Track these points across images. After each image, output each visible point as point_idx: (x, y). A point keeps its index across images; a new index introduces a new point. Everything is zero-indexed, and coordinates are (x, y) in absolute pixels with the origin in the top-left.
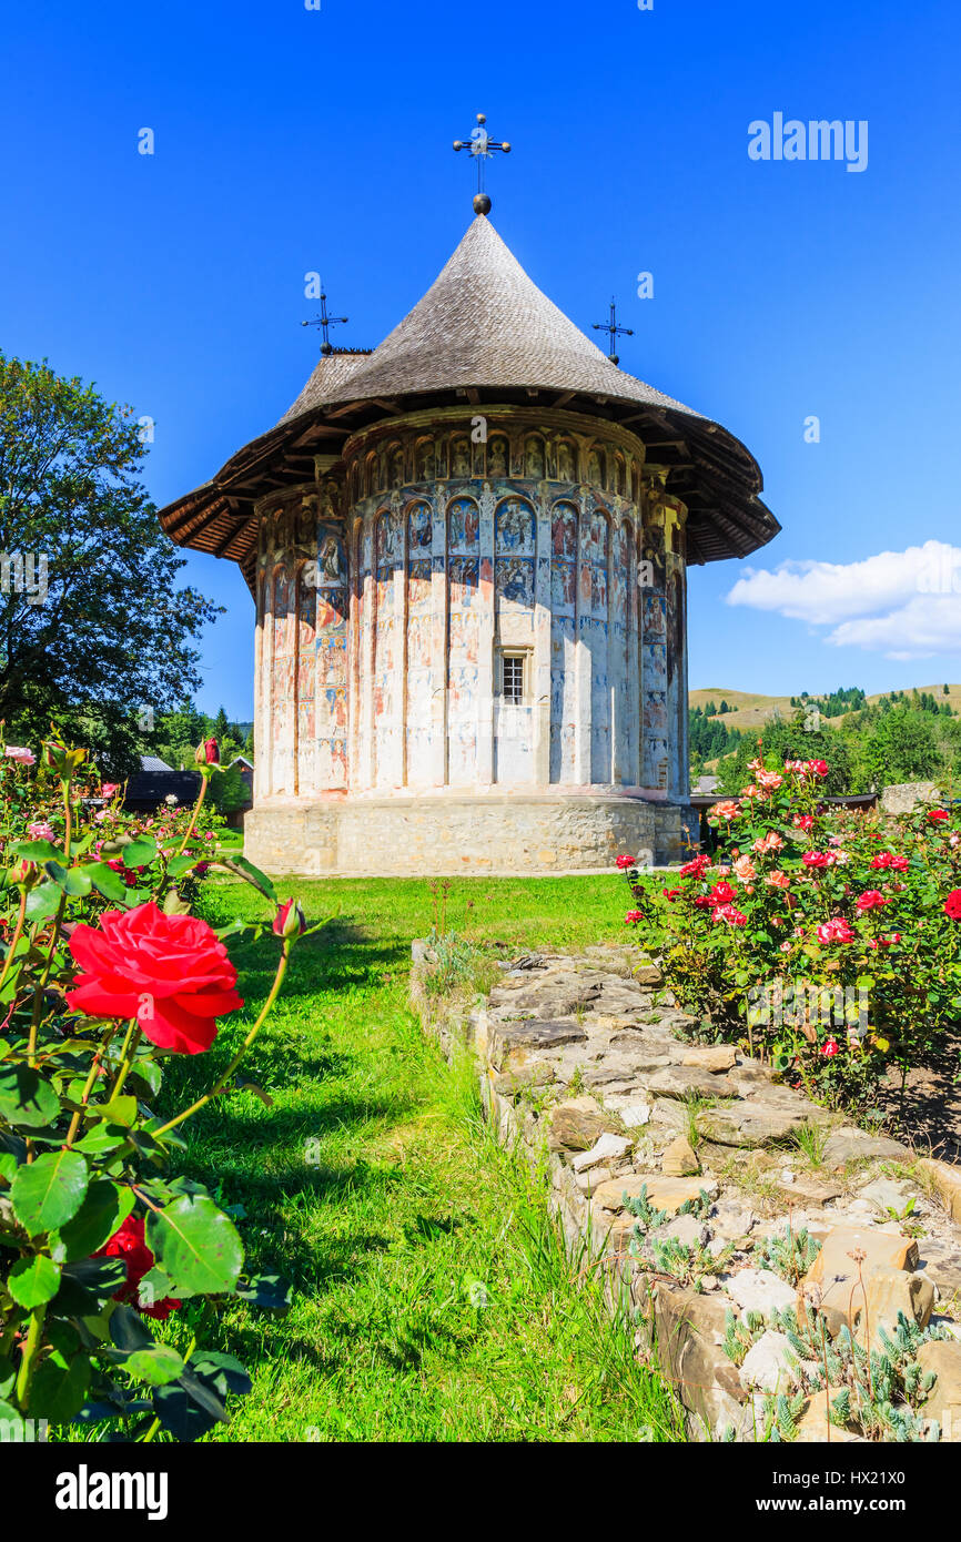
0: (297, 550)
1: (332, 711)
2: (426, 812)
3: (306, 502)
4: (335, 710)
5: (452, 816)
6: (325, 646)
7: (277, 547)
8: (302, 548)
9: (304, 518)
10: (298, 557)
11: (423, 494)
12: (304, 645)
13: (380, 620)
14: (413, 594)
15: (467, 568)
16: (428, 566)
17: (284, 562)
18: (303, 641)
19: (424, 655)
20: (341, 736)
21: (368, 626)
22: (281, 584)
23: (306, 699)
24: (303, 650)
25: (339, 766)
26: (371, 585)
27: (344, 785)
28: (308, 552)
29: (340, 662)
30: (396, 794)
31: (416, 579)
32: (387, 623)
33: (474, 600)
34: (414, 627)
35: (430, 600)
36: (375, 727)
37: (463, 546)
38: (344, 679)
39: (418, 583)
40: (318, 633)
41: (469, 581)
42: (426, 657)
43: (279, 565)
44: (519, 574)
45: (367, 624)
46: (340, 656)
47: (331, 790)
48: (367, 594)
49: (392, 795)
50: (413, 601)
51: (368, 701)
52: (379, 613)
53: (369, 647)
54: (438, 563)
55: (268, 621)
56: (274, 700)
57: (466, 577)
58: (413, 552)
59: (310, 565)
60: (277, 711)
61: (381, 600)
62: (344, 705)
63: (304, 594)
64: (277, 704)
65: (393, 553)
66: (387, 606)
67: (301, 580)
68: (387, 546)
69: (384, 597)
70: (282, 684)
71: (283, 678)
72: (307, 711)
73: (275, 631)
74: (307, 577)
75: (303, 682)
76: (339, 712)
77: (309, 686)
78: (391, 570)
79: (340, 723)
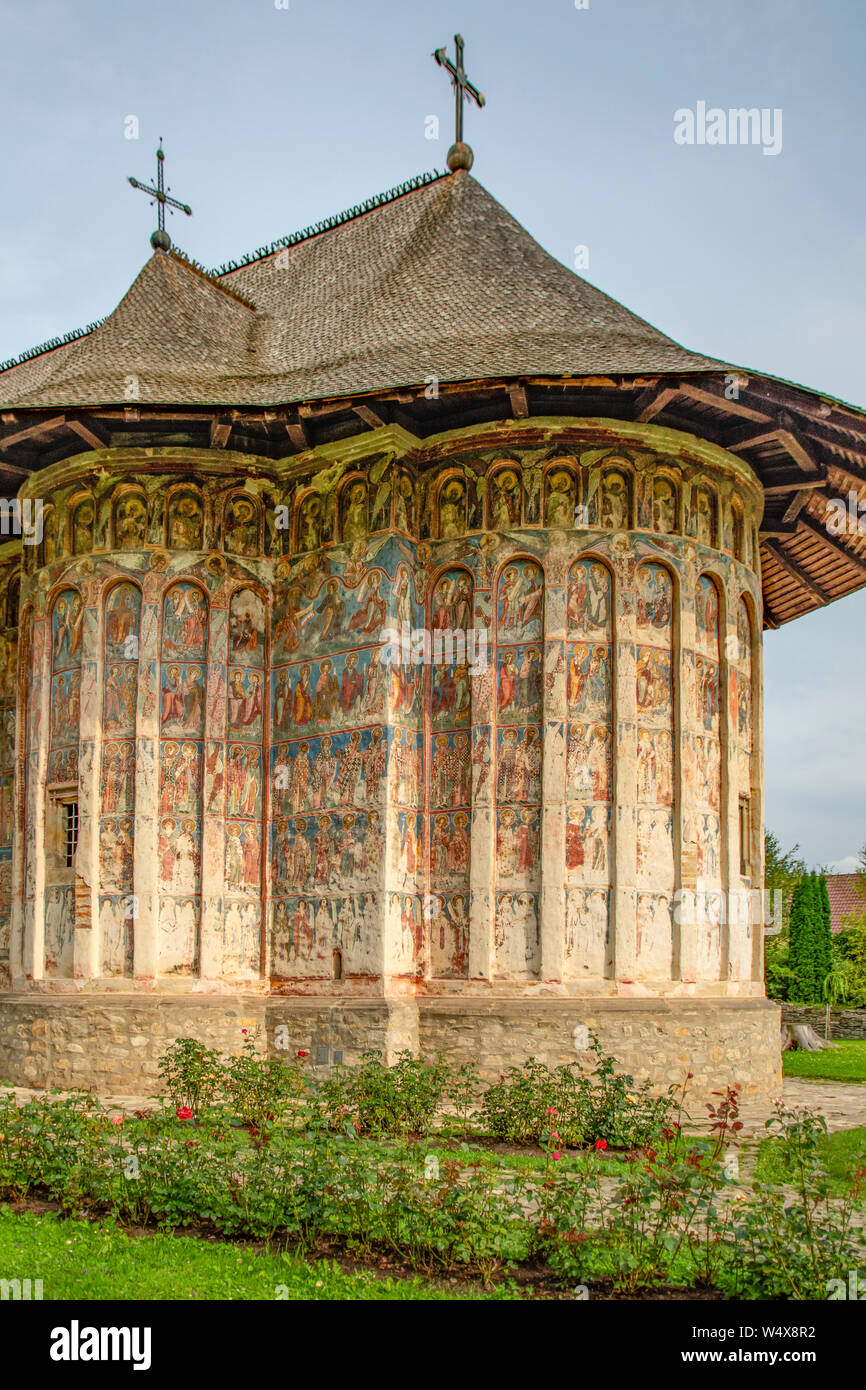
0: (231, 562)
1: (402, 849)
2: (690, 1020)
3: (252, 487)
4: (406, 848)
5: (722, 1026)
6: (398, 740)
9: (237, 514)
10: (233, 574)
11: (667, 553)
12: (237, 726)
13: (574, 722)
14: (642, 694)
15: (708, 675)
16: (664, 659)
17: (200, 576)
18: (234, 718)
19: (660, 788)
20: (410, 890)
21: (557, 728)
22: (179, 613)
23: (241, 817)
24: (235, 733)
25: (408, 937)
26: (564, 663)
27: (412, 968)
28: (253, 572)
29: (410, 769)
30: (624, 991)
31: (646, 673)
32: (591, 728)
33: (715, 722)
34: (645, 744)
35: (669, 709)
36: (565, 887)
37: (704, 643)
38: (416, 798)
39: (650, 680)
40: (391, 718)
41: (709, 694)
42: (664, 792)
43: (183, 576)
44: (744, 698)
45: (553, 724)
46: (411, 759)
47: (401, 977)
48: (551, 677)
49: (616, 992)
50: (641, 704)
51: (558, 844)
52: (570, 710)
53: (560, 761)
54: (688, 659)
55: (150, 669)
56: (162, 810)
57: (707, 687)
58: (641, 633)
59: (248, 594)
60: (169, 830)
61: (575, 690)
62: (414, 839)
63: (238, 641)
64: (166, 816)
65: (602, 625)
66: (588, 703)
67: (231, 615)
68: (590, 612)
69: (581, 687)
70: (180, 784)
71: (184, 772)
72: (242, 837)
73: (165, 691)
74: (240, 611)
75: (235, 787)
76: (409, 851)
77: (246, 796)
78: (600, 649)
79: (410, 869)
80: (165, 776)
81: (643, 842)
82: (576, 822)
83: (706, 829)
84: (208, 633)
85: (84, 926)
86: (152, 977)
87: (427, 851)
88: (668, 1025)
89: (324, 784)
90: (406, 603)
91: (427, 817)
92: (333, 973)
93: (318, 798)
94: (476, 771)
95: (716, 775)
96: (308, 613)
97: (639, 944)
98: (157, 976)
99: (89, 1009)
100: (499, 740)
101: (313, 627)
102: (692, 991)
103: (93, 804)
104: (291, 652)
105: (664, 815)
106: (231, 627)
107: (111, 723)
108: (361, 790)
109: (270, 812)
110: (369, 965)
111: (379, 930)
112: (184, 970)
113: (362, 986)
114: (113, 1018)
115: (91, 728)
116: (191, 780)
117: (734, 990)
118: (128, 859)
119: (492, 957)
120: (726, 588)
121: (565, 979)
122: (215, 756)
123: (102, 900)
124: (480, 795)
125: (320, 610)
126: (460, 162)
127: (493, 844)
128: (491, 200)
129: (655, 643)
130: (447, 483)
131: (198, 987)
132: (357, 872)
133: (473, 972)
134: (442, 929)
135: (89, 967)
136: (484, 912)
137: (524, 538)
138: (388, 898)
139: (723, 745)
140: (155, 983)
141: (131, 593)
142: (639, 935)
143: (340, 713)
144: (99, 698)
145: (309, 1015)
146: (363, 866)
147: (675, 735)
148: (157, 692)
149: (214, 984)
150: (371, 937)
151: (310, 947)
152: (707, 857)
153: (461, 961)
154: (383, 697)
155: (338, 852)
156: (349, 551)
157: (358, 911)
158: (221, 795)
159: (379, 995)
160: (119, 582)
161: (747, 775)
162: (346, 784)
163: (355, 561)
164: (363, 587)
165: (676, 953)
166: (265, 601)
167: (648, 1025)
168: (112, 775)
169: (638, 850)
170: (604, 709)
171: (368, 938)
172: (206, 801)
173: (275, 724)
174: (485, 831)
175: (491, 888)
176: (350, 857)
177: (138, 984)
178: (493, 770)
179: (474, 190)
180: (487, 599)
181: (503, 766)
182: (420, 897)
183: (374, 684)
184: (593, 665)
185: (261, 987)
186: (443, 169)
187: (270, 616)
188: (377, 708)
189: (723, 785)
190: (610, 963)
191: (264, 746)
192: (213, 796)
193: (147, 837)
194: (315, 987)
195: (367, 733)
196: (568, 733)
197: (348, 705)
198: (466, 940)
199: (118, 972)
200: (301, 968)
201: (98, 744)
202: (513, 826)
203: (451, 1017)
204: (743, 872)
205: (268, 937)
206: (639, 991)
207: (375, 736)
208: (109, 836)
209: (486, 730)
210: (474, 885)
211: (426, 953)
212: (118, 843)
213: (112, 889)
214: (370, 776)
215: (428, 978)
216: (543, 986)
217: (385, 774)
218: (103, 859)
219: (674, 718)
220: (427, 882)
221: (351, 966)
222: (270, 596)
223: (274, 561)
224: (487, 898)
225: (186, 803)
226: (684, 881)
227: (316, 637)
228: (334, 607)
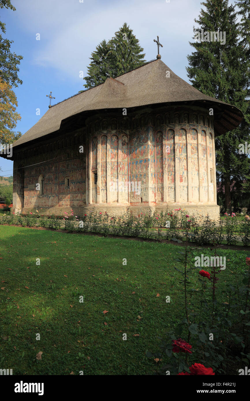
0: (122, 131)
2: (202, 209)
6: (151, 161)
7: (112, 129)
8: (124, 131)
10: (122, 133)
11: (195, 127)
12: (123, 159)
13: (181, 157)
14: (192, 152)
15: (204, 148)
16: (196, 145)
17: (117, 134)
18: (123, 158)
19: (196, 168)
20: (153, 187)
21: (178, 158)
22: (113, 140)
23: (125, 175)
24: (123, 160)
25: (153, 195)
26: (178, 147)
27: (154, 200)
28: (126, 132)
29: (153, 166)
30: (190, 204)
31: (193, 148)
32: (183, 158)
33: (205, 156)
34: (193, 160)
35: (197, 154)
36: (180, 186)
37: (203, 142)
38: (154, 171)
39: (193, 149)
40: (149, 157)
41: (204, 151)
42: (196, 169)
43: (114, 134)
44: (211, 151)
45: (177, 158)
46: (153, 164)
47: (152, 202)
48: (176, 149)
49: (189, 204)
50: (192, 153)
51: (178, 178)
52: (180, 155)
53: (178, 164)
54: (200, 145)
55: (109, 150)
56: (111, 174)
57: (204, 150)
58: (191, 141)
59: (125, 136)
60: (112, 177)
61: (180, 151)
62: (154, 178)
63: (123, 144)
64: (112, 175)
65: (185, 140)
66: (183, 154)
67: (122, 140)
68: (183, 138)
69: (182, 151)
70: (114, 169)
71: (115, 167)
72: (125, 178)
73: (111, 153)
74: (123, 139)
75: (123, 170)
76: (153, 180)
77: (125, 171)
78: (185, 144)
79: (153, 183)
80: (112, 168)
81: (193, 178)
82: (181, 174)
83: (204, 175)
84: (118, 143)
85: (99, 194)
86: (110, 203)
87: (156, 180)
88: (198, 210)
89: (138, 169)
90: (151, 137)
91: (156, 174)
92: (141, 201)
93: (137, 171)
94: (164, 166)
95: (206, 165)
96: (135, 139)
97: (193, 195)
98: (111, 203)
99: (100, 209)
100: (168, 160)
101: (136, 141)
102: (202, 204)
103: (100, 173)
104: (132, 146)
105: (197, 172)
106: (122, 142)
107: (102, 159)
108: (145, 170)
109: (129, 174)
110: (146, 200)
111: (148, 194)
112: (116, 202)
113: (146, 204)
114: (104, 210)
115: (99, 160)
116: (116, 169)
117: (210, 203)
118: (106, 183)
119: (168, 198)
120: (206, 132)
121: (180, 202)
122: (120, 164)
123: (102, 190)
124: (165, 170)
125: (137, 139)
126: (159, 58)
127: (167, 178)
128: (164, 64)
129: (194, 143)
130: (158, 116)
131: (118, 204)
132: (144, 184)
133: (164, 201)
134: (159, 194)
135: (99, 201)
136: (166, 190)
137: (171, 126)
138: (150, 188)
139: (207, 160)
140: (111, 204)
141: (105, 137)
142: (193, 194)
143: (141, 157)
144: (101, 155)
145: (137, 209)
146: (145, 183)
147: (198, 158)
148: (110, 154)
149: (120, 204)
150: (147, 195)
151: (137, 197)
152: (205, 180)
153: (162, 199)
154: (148, 154)
155: (141, 180)
156: (142, 129)
157: (145, 191)
158: (121, 171)
159: (148, 205)
160: (103, 135)
161: (212, 165)
162: (142, 169)
163: (143, 130)
164: (144, 135)
165: (199, 197)
166: (128, 137)
167: (194, 210)
168: (103, 168)
169: (192, 179)
170: (186, 155)
171: (146, 195)
172: (119, 172)
173: (130, 158)
174: (166, 176)
175: (167, 186)
176: (143, 181)
177: (108, 204)
178: (167, 166)
179: (162, 63)
180: (165, 136)
181: (169, 165)
182: (155, 188)
183: (146, 151)
184: (183, 147)
185: (128, 204)
186: (156, 59)
187: (129, 140)
188: (147, 156)
189: (207, 167)
190: (188, 199)
191: (128, 162)
192: (120, 171)
193: (109, 178)
194: (138, 204)
195: (146, 160)
196: (180, 159)
197: (142, 155)
198: (163, 195)
199: (105, 202)
200: (135, 201)
201: (100, 163)
202: (171, 175)
203: (161, 209)
204: (211, 182)
205: (130, 195)
206: (193, 204)
207: (147, 160)
208: (103, 179)
209: (166, 159)
210: (164, 186)
211: (156, 198)
212: (104, 180)
213: (103, 188)
214: (146, 167)
215: (157, 202)
216: (176, 203)
217: (149, 167)
218: (102, 183)
219: (198, 156)
220: (156, 185)
221: (143, 200)
222: (128, 136)
223: (129, 130)
224: (166, 188)
225: (115, 173)
226: (200, 184)
227: (136, 144)
228: (139, 138)
